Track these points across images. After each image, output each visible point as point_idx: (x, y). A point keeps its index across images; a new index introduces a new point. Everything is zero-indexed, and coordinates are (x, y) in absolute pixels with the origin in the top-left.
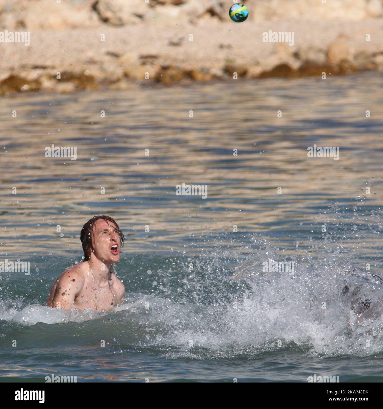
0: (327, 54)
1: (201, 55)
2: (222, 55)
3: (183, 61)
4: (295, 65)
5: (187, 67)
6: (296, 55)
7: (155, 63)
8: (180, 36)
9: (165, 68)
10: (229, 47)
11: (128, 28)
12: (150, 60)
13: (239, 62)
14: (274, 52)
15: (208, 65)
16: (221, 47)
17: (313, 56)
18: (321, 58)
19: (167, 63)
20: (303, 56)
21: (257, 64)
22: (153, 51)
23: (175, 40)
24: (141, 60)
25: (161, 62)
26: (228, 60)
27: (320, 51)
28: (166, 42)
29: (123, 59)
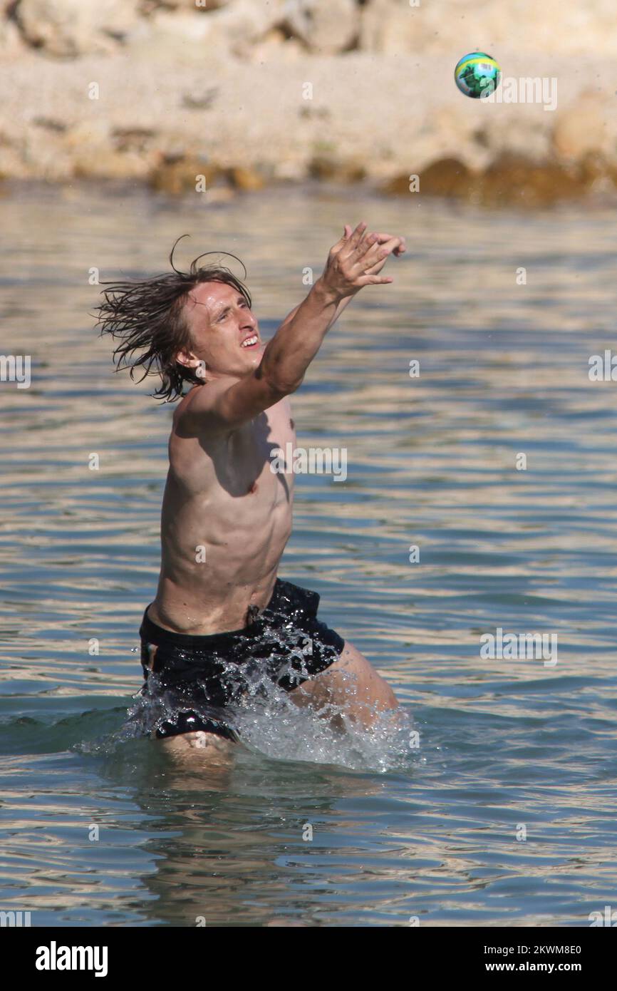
0: (553, 136)
1: (256, 130)
2: (306, 133)
3: (215, 145)
4: (477, 160)
5: (224, 158)
6: (480, 137)
7: (147, 147)
8: (210, 84)
9: (170, 161)
10: (323, 114)
11: (89, 64)
12: (136, 141)
13: (346, 151)
14: (428, 129)
15: (271, 154)
16: (305, 113)
17: (519, 141)
18: (537, 146)
19: (176, 148)
20: (497, 140)
21: (388, 155)
22: (145, 120)
23: (198, 95)
24: (117, 139)
25: (162, 146)
26: (319, 146)
27: (537, 128)
28: (175, 98)
29: (76, 135)
